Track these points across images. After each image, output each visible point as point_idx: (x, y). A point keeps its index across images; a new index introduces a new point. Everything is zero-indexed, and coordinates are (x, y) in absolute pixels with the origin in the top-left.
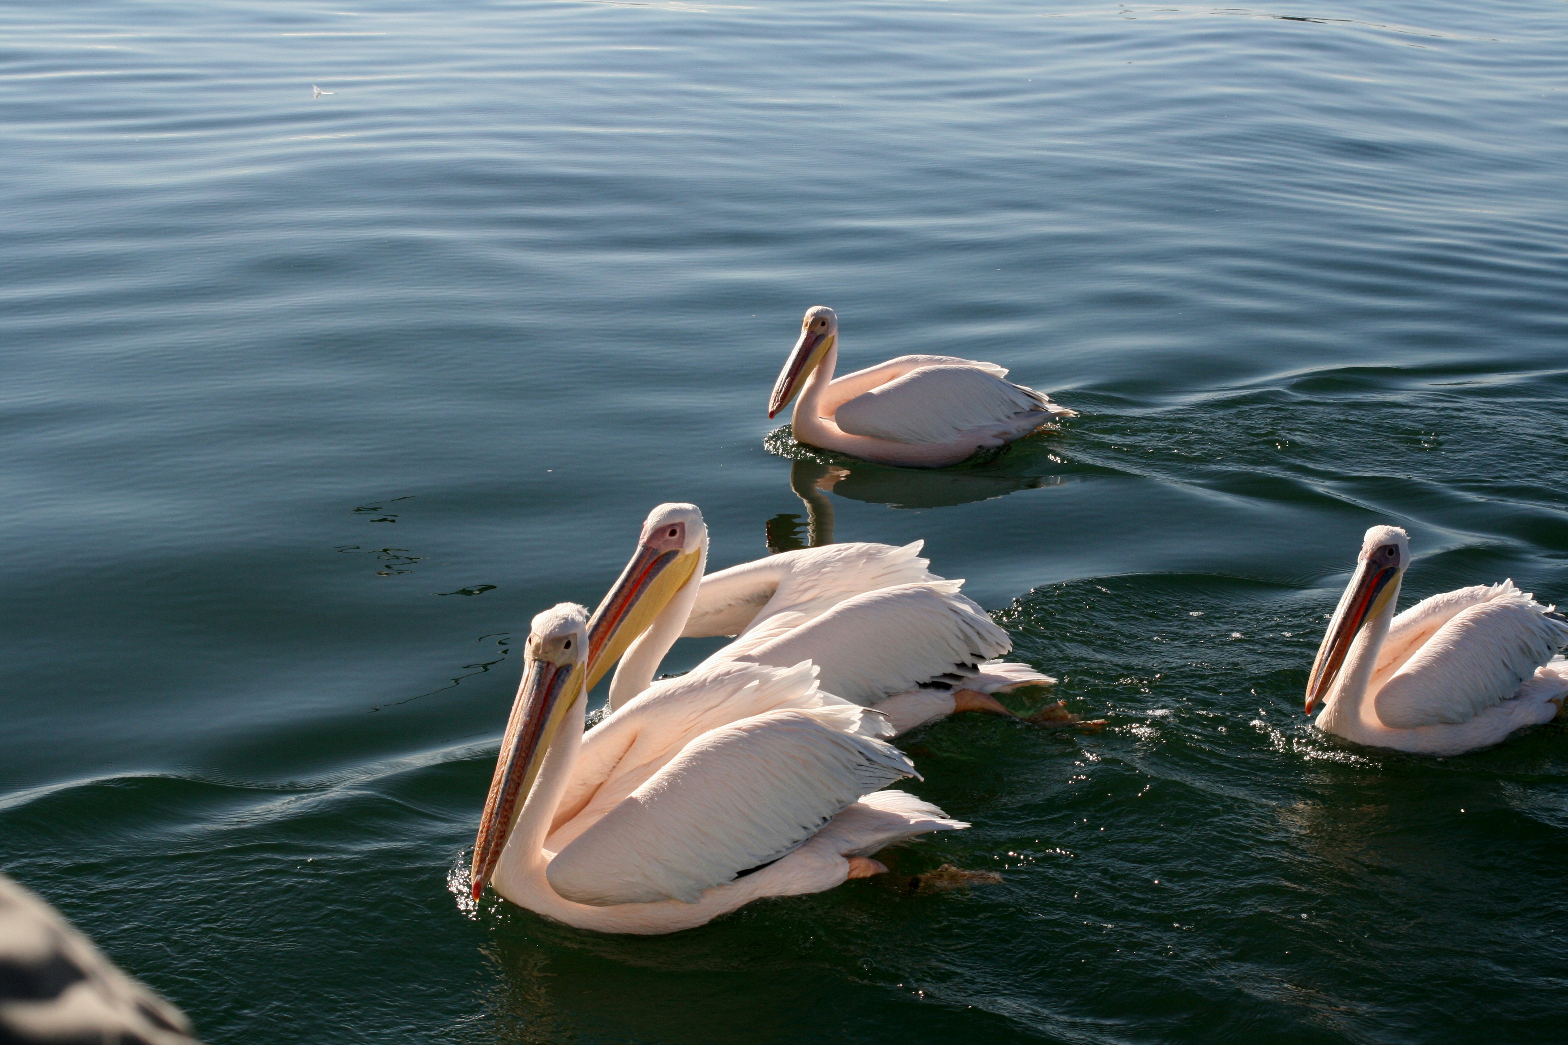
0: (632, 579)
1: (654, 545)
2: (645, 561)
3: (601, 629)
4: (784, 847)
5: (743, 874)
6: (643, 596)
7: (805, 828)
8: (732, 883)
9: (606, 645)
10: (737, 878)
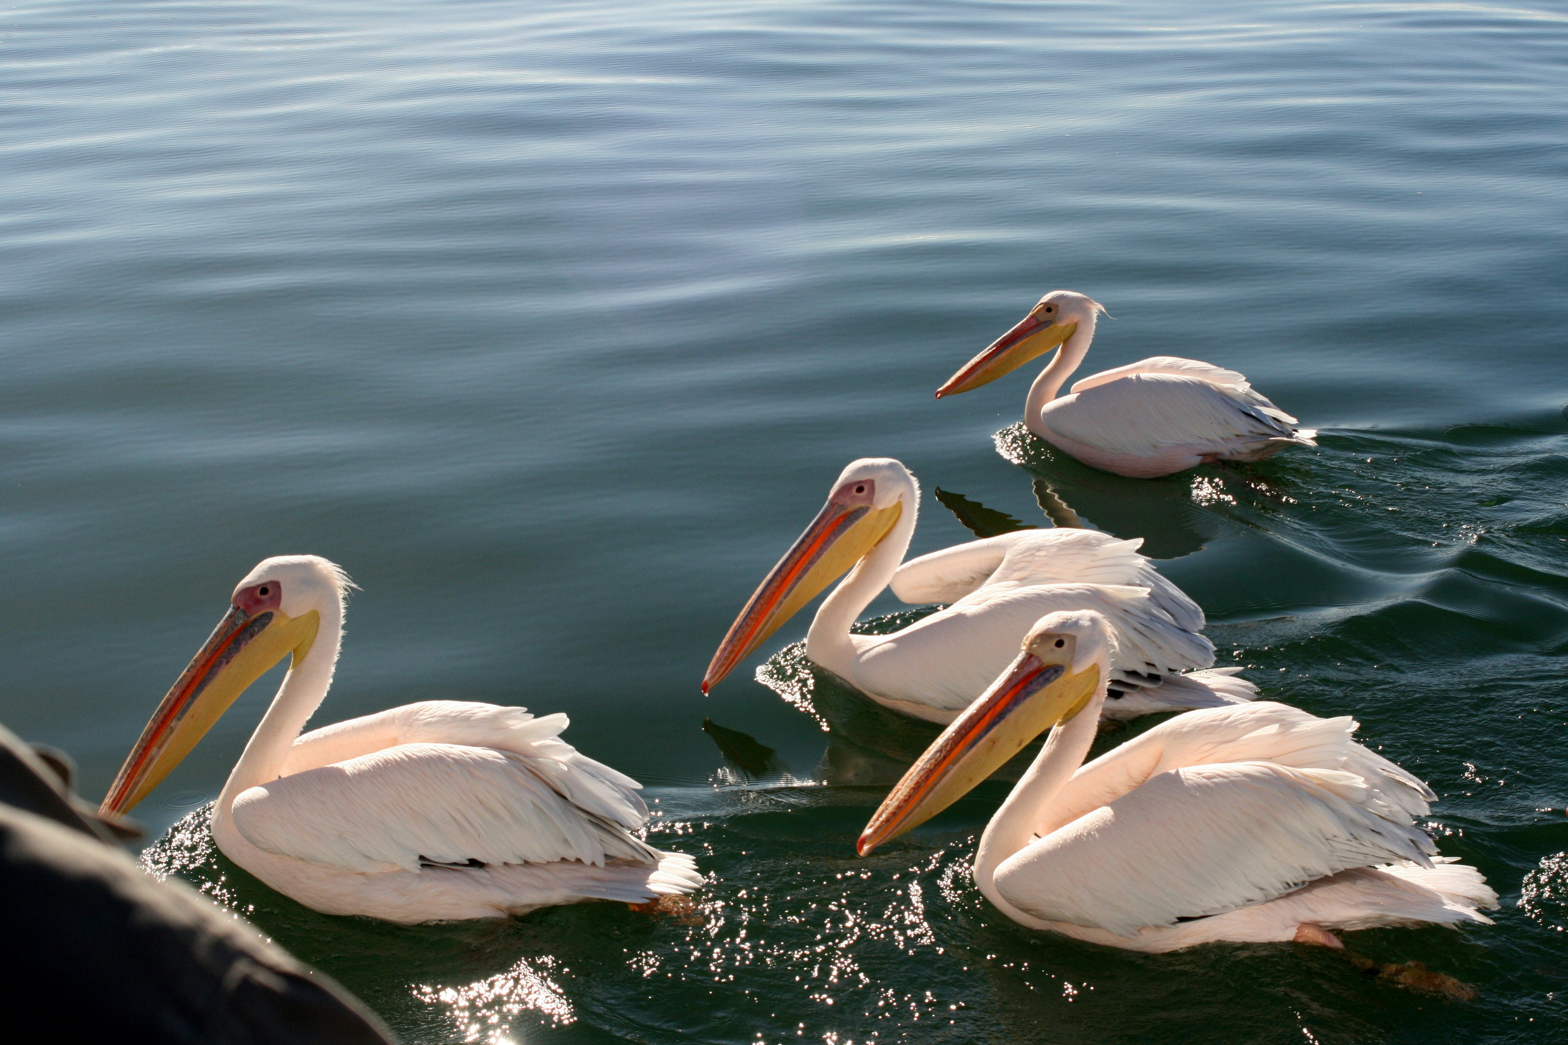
0: (813, 535)
1: (840, 501)
2: (829, 517)
3: (775, 584)
4: (1232, 903)
5: (1182, 919)
6: (825, 553)
7: (1261, 889)
8: (1172, 926)
9: (781, 602)
10: (1177, 922)
